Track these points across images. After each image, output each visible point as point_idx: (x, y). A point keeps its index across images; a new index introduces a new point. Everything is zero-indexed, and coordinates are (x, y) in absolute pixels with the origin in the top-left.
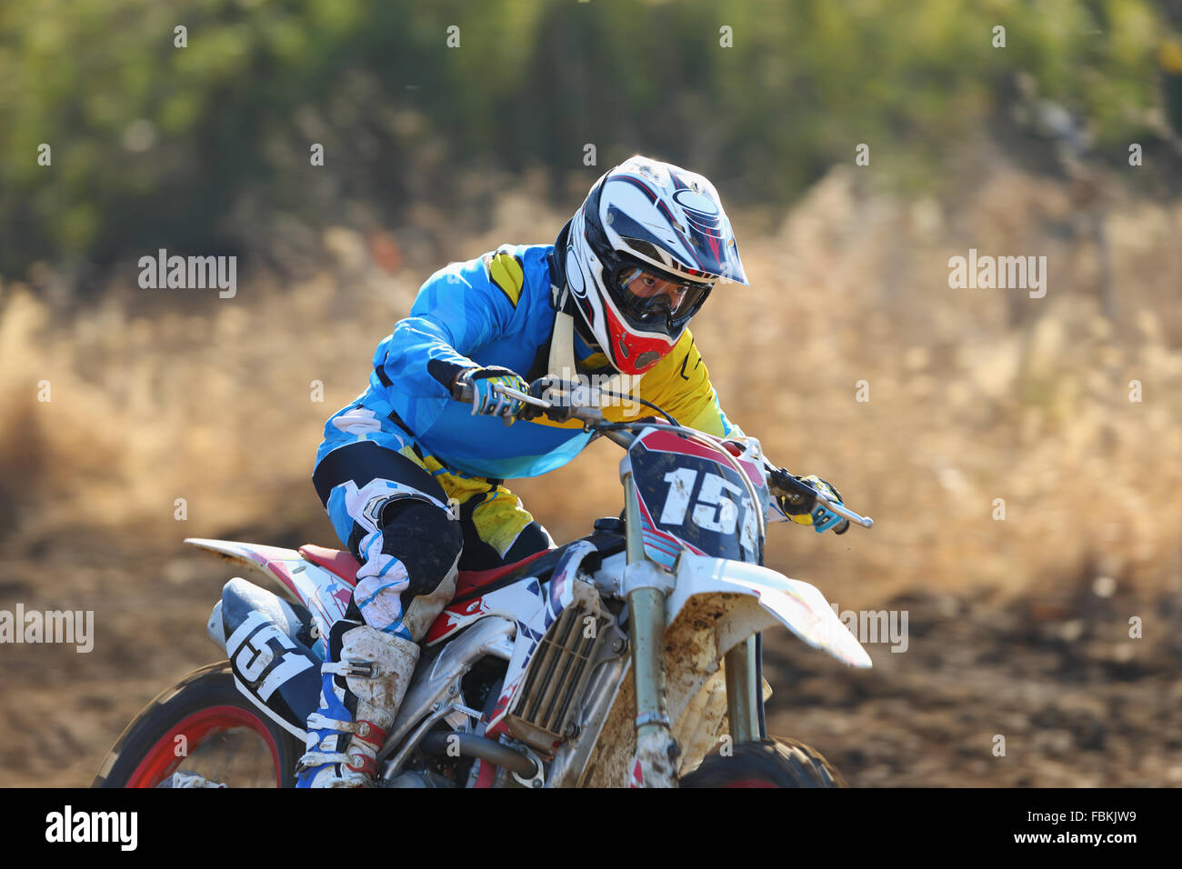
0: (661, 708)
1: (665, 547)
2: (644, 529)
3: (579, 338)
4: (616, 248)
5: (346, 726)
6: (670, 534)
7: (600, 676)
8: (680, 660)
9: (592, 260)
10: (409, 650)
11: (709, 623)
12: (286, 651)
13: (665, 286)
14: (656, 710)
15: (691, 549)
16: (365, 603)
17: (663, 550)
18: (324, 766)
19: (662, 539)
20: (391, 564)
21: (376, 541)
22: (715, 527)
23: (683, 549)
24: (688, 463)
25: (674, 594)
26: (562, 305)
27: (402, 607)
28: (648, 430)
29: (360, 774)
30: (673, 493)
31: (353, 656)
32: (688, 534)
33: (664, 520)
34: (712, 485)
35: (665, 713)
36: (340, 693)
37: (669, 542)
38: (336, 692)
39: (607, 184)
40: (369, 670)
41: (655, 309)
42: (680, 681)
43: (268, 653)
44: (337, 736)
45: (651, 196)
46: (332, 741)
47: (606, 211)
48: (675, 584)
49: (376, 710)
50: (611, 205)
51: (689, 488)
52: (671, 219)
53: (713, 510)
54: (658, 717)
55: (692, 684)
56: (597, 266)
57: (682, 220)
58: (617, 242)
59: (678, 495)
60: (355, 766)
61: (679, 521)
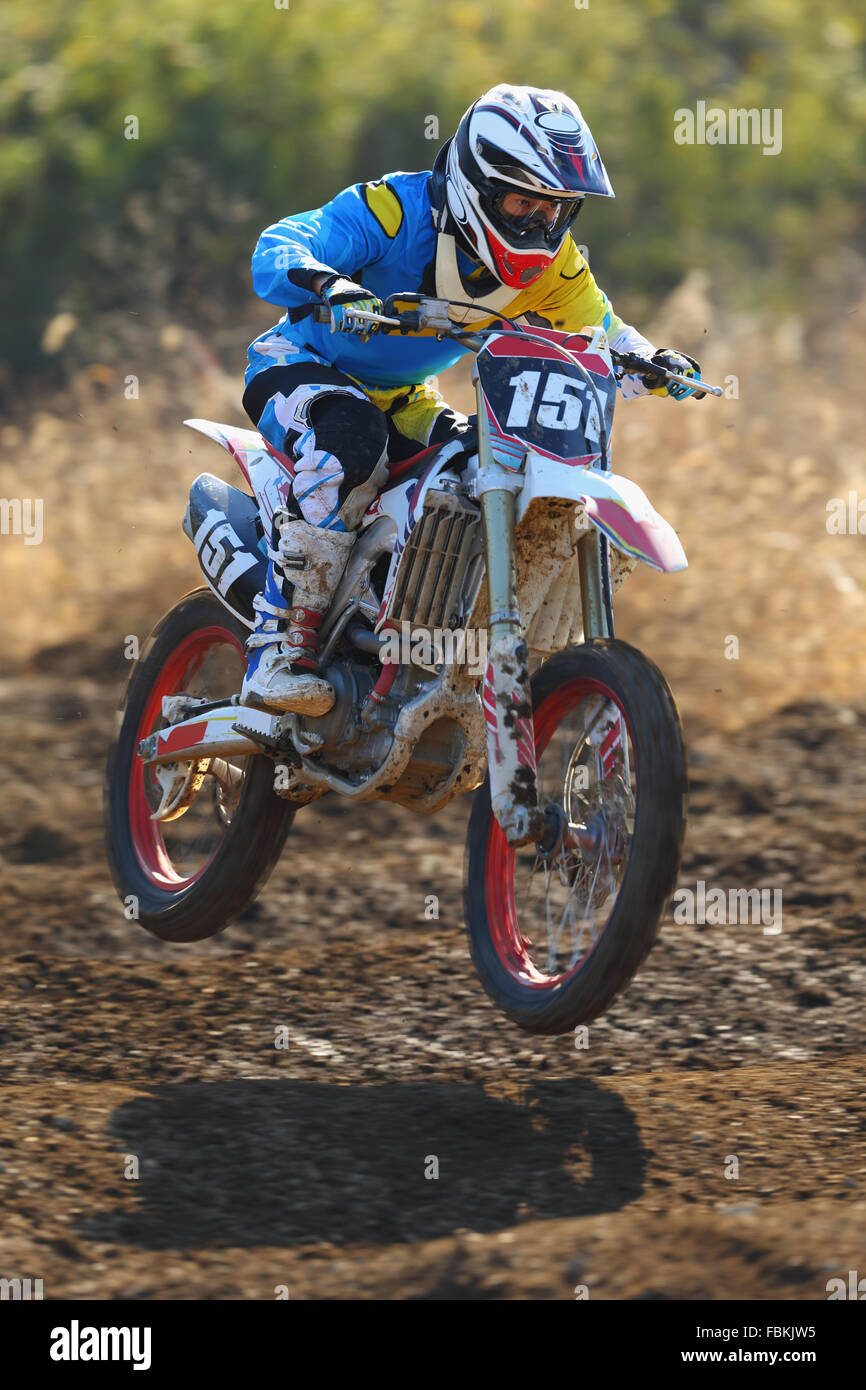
0: (511, 606)
1: (512, 450)
2: (492, 434)
3: (462, 254)
4: (488, 175)
5: (283, 613)
6: (516, 437)
7: (477, 567)
8: (540, 546)
9: (468, 188)
10: (341, 541)
11: (562, 513)
12: (235, 550)
13: (539, 205)
14: (507, 608)
15: (536, 449)
16: (304, 495)
17: (508, 453)
18: (267, 646)
19: (511, 444)
20: (325, 459)
21: (309, 439)
22: (559, 426)
23: (529, 451)
24: (532, 365)
25: (523, 493)
26: (443, 226)
27: (339, 501)
28: (494, 337)
29: (299, 648)
30: (518, 396)
31: (288, 549)
32: (533, 436)
33: (510, 423)
34: (557, 383)
35: (515, 610)
36: (279, 581)
37: (516, 445)
38: (276, 579)
39: (474, 115)
40: (302, 563)
41: (532, 225)
42: (542, 565)
43: (221, 550)
44: (277, 622)
45: (514, 123)
46: (273, 625)
47: (475, 142)
48: (524, 483)
49: (311, 596)
50: (479, 136)
51: (533, 390)
52: (534, 144)
53: (557, 409)
54: (507, 616)
55: (552, 567)
56: (474, 194)
57: (545, 143)
58: (489, 170)
59: (523, 398)
60: (296, 643)
61: (524, 423)
